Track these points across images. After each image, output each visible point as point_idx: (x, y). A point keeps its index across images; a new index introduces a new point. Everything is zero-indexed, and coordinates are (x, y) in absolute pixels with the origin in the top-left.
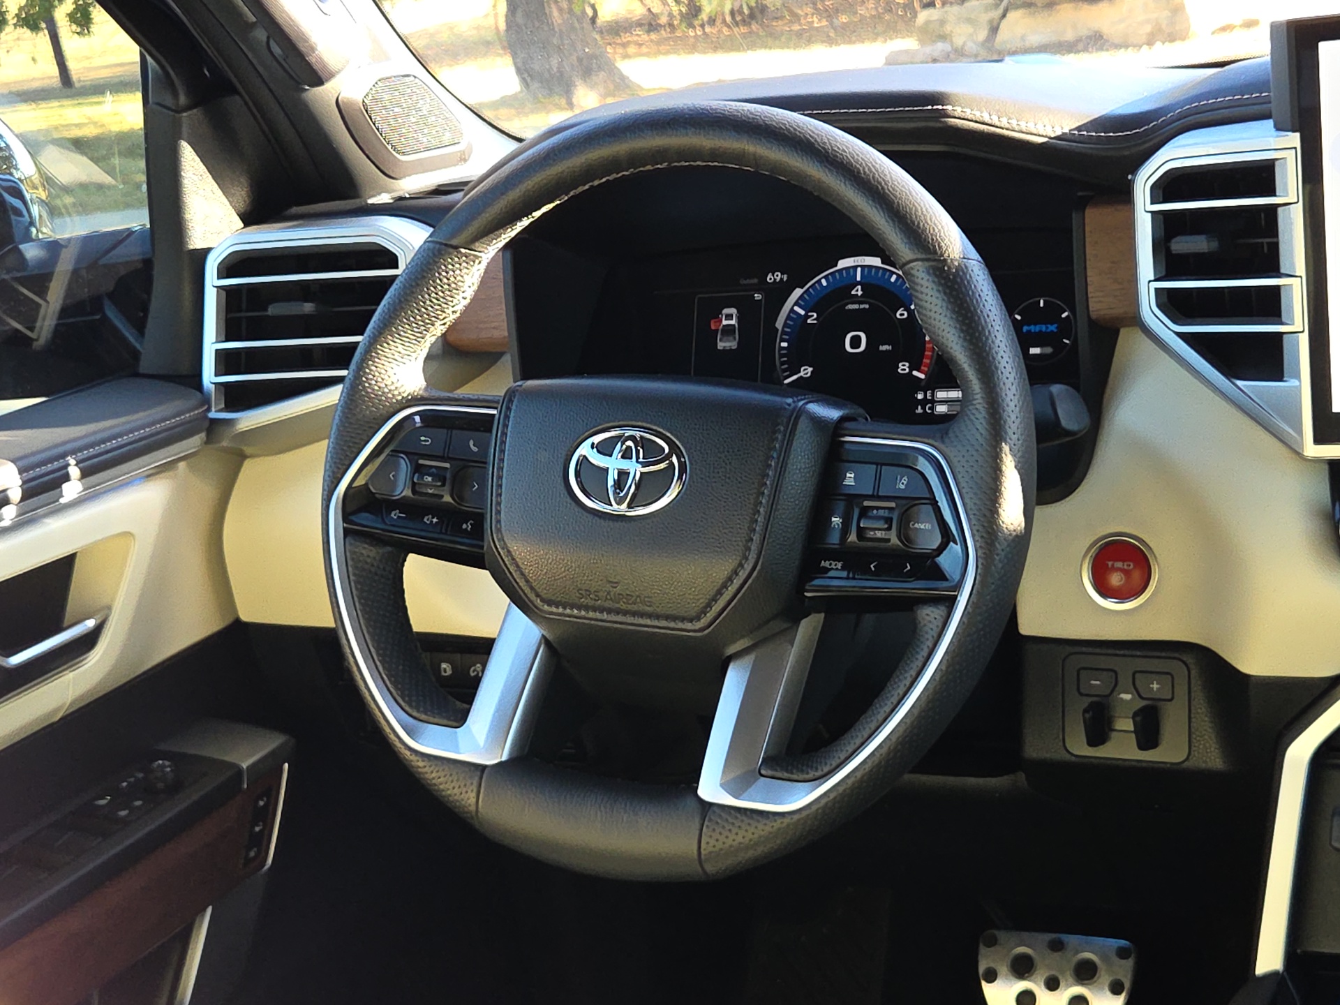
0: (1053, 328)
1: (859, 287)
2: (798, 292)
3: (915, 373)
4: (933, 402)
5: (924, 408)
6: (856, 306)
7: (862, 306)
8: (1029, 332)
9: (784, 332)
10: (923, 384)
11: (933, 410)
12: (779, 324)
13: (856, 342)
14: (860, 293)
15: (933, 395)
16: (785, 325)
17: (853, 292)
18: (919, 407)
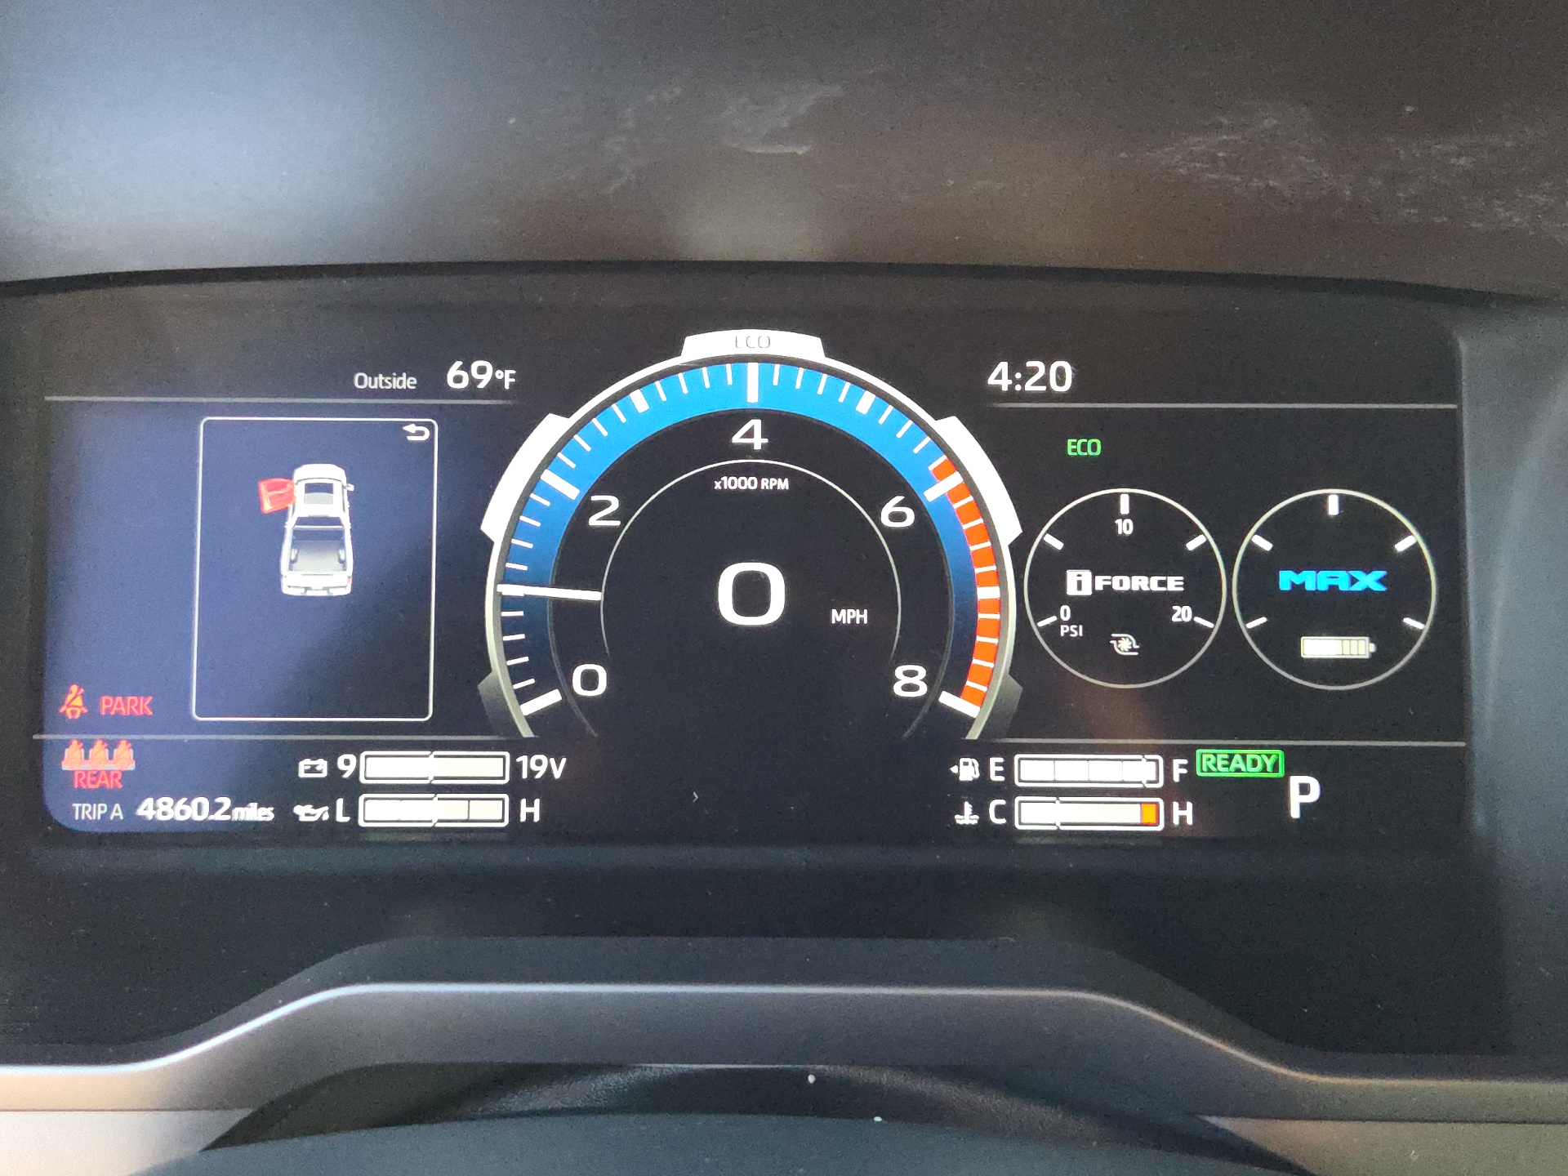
0: (1370, 581)
1: (756, 424)
2: (552, 427)
3: (947, 699)
4: (1009, 790)
5: (980, 809)
6: (748, 483)
7: (767, 484)
8: (1298, 589)
9: (508, 552)
10: (974, 734)
11: (1010, 818)
12: (495, 524)
13: (751, 594)
14: (758, 442)
15: (1008, 770)
16: (514, 527)
17: (737, 439)
18: (968, 807)
